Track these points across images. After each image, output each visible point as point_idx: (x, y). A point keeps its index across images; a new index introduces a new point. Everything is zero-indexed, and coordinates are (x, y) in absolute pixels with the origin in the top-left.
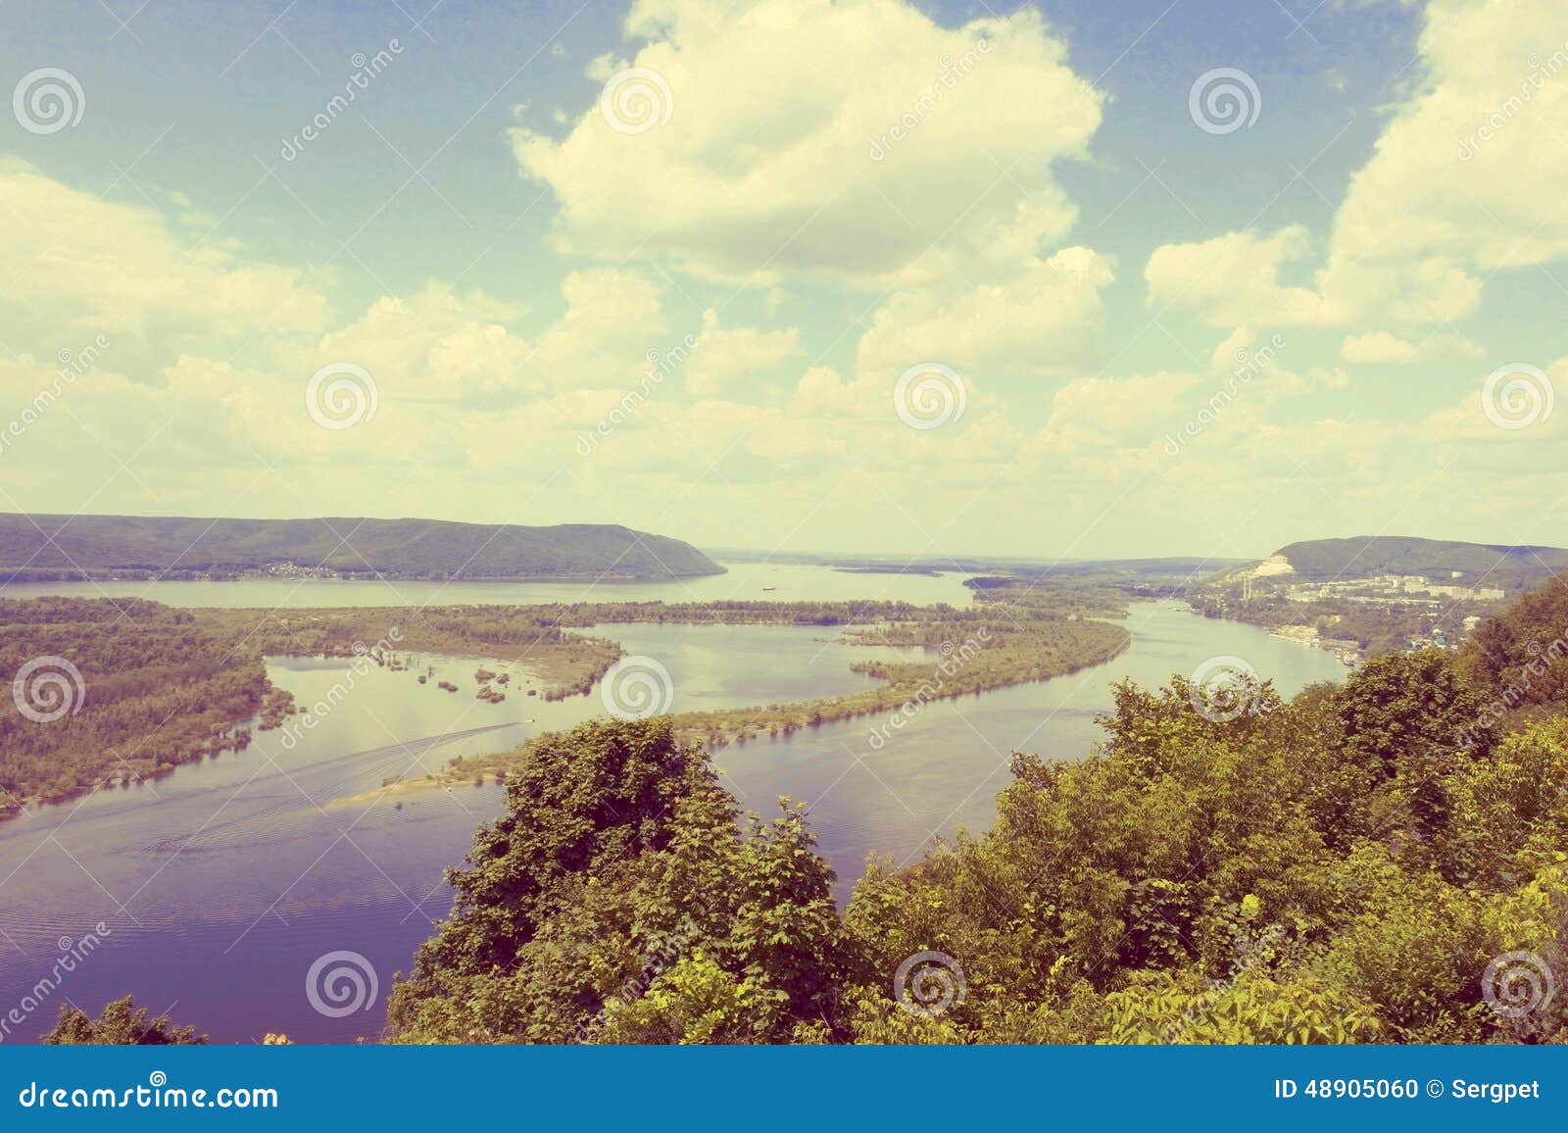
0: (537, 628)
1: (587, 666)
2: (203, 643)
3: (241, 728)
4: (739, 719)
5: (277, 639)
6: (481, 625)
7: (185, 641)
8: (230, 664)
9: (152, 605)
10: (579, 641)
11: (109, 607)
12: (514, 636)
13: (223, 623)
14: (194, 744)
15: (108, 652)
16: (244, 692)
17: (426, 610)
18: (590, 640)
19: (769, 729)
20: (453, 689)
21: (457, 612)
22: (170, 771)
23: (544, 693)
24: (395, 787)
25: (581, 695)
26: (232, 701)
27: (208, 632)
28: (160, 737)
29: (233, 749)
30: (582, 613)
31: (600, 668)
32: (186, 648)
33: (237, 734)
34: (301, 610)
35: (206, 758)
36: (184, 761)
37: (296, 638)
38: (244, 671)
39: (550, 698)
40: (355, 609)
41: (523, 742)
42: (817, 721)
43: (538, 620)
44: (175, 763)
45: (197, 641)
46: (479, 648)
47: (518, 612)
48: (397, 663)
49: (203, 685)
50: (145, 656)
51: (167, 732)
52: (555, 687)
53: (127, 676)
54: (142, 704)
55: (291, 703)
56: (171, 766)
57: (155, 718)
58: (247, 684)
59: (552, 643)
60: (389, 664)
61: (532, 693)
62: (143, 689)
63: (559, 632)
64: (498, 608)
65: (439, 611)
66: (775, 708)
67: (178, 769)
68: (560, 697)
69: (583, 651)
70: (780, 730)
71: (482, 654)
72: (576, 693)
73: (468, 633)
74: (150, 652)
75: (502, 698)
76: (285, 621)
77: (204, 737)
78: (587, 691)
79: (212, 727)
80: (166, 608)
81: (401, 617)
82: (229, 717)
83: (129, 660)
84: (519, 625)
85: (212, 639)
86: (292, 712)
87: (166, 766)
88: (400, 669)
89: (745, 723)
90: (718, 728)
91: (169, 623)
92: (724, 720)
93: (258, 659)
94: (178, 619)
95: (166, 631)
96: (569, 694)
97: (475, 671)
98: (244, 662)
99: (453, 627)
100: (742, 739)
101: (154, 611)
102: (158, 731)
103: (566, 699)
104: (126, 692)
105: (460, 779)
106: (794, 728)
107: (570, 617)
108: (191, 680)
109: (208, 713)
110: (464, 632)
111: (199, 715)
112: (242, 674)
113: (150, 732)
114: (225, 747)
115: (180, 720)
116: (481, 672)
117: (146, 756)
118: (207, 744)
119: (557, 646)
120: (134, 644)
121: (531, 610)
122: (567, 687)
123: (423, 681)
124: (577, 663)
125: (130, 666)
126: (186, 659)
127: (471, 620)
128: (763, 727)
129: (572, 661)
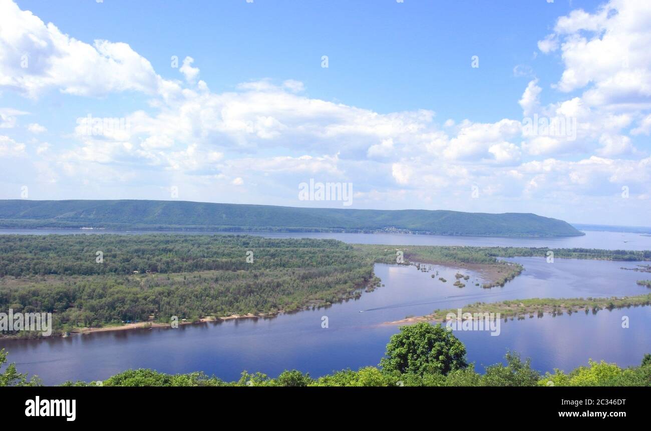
0: (488, 258)
1: (505, 275)
2: (352, 257)
3: (357, 291)
4: (571, 303)
5: (381, 257)
6: (461, 255)
7: (346, 256)
8: (360, 266)
9: (339, 242)
10: (504, 264)
11: (324, 243)
12: (476, 260)
13: (363, 250)
14: (340, 295)
15: (319, 259)
16: (362, 277)
17: (442, 248)
18: (510, 263)
19: (585, 309)
20: (445, 281)
21: (455, 249)
22: (330, 306)
23: (482, 285)
24: (410, 320)
25: (499, 286)
26: (357, 280)
27: (356, 253)
28: (329, 292)
29: (354, 299)
30: (509, 251)
31: (510, 276)
32: (346, 259)
33: (356, 293)
34: (394, 246)
35: (344, 301)
36: (335, 302)
37: (388, 257)
38: (364, 269)
39: (485, 287)
40: (414, 246)
41: (467, 305)
42: (611, 307)
43: (488, 254)
44: (332, 302)
45: (350, 257)
46: (460, 264)
47: (480, 250)
48: (425, 269)
49: (347, 274)
50: (331, 261)
51: (332, 290)
52: (488, 283)
53: (322, 269)
54: (324, 280)
55: (380, 282)
56: (330, 303)
57: (329, 285)
58: (364, 274)
59: (492, 264)
60: (422, 269)
61: (478, 285)
62: (328, 274)
63: (496, 260)
64: (473, 248)
65: (448, 249)
66: (591, 299)
67: (333, 305)
68: (490, 287)
69: (505, 268)
70: (591, 310)
71: (461, 267)
72: (497, 286)
73: (457, 258)
74: (333, 260)
75: (464, 286)
76: (386, 250)
77: (343, 294)
78: (502, 285)
79: (348, 290)
80: (344, 243)
81: (432, 250)
82: (355, 286)
83: (326, 263)
84: (480, 255)
85: (356, 256)
86: (379, 286)
87: (328, 303)
88: (425, 271)
89: (574, 305)
90: (559, 306)
91: (343, 249)
92: (563, 303)
93: (372, 265)
94: (347, 248)
95: (341, 252)
96: (494, 286)
97: (455, 274)
98: (365, 265)
99: (452, 255)
100: (570, 312)
101: (339, 244)
102: (328, 290)
103: (492, 288)
104: (320, 275)
105: (436, 319)
106: (598, 310)
107: (503, 253)
108: (344, 271)
109: (348, 284)
110: (455, 258)
111: (344, 285)
112: (362, 271)
113: (326, 290)
114: (351, 298)
115: (337, 286)
116: (458, 274)
117: (322, 299)
118: (344, 297)
119: (494, 265)
120: (328, 257)
121: (486, 249)
122: (494, 283)
123: (433, 277)
124: (502, 274)
125: (326, 265)
126: (345, 263)
127: (459, 252)
128: (582, 307)
129: (499, 272)
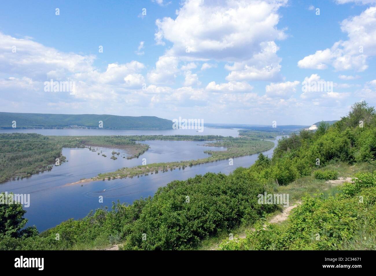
0: (131, 142)
1: (140, 151)
2: (47, 144)
3: (50, 166)
4: (172, 164)
5: (67, 143)
6: (116, 140)
7: (43, 144)
8: (52, 150)
9: (39, 135)
10: (139, 145)
11: (29, 135)
12: (124, 143)
13: (56, 139)
14: (38, 169)
15: (24, 147)
16: (54, 157)
17: (105, 137)
18: (143, 144)
19: (179, 167)
20: (105, 156)
21: (112, 137)
22: (30, 176)
23: (127, 157)
24: (83, 181)
25: (136, 158)
26: (50, 159)
27: (50, 142)
28: (30, 168)
29: (47, 171)
30: (143, 138)
31: (142, 151)
32: (43, 146)
33: (49, 167)
34: (75, 136)
35: (40, 173)
36: (34, 174)
37: (71, 144)
38: (55, 151)
39: (128, 159)
40: (88, 136)
41: (117, 170)
42: (191, 165)
43: (131, 139)
44: (31, 174)
45: (46, 144)
46: (115, 146)
47: (127, 138)
48: (94, 150)
49: (43, 155)
50: (33, 148)
51: (32, 166)
52: (130, 156)
53: (26, 153)
54: (26, 160)
55: (65, 159)
56: (30, 175)
57: (30, 163)
58: (54, 155)
59: (133, 145)
60: (92, 150)
61: (124, 157)
62: (30, 156)
63: (135, 143)
64: (123, 136)
65: (108, 137)
66: (182, 162)
67: (32, 175)
68: (131, 159)
69: (140, 147)
70: (182, 167)
71: (115, 148)
72: (135, 158)
73: (113, 143)
74: (34, 147)
75: (116, 159)
76: (70, 139)
77: (40, 168)
78: (138, 157)
79: (43, 165)
80: (43, 136)
81: (99, 138)
82: (49, 163)
83: (28, 149)
84: (127, 141)
85: (50, 143)
86: (64, 162)
87: (29, 175)
88: (94, 151)
89: (174, 166)
90: (166, 167)
91: (42, 139)
92: (168, 165)
93: (61, 149)
94: (45, 139)
95: (40, 141)
96: (133, 158)
97: (112, 152)
98: (56, 149)
99: (110, 141)
100: (171, 170)
101: (39, 136)
102: (30, 166)
103: (132, 159)
104: (24, 156)
105: (99, 179)
106: (185, 167)
107: (139, 138)
108: (41, 154)
109: (43, 162)
110: (112, 142)
111: (41, 162)
112: (54, 153)
113: (28, 167)
114: (45, 170)
115: (36, 164)
116: (113, 152)
117: (25, 172)
118: (40, 170)
119: (134, 146)
120: (31, 145)
121: (130, 137)
122: (133, 156)
123: (99, 154)
124: (138, 150)
125: (29, 150)
126: (42, 148)
127: (114, 139)
128: (177, 167)
129: (136, 150)
